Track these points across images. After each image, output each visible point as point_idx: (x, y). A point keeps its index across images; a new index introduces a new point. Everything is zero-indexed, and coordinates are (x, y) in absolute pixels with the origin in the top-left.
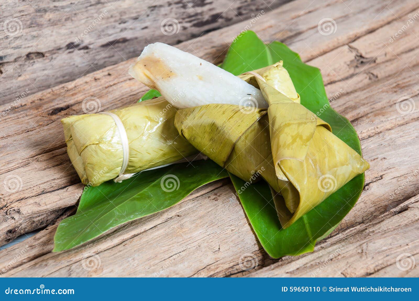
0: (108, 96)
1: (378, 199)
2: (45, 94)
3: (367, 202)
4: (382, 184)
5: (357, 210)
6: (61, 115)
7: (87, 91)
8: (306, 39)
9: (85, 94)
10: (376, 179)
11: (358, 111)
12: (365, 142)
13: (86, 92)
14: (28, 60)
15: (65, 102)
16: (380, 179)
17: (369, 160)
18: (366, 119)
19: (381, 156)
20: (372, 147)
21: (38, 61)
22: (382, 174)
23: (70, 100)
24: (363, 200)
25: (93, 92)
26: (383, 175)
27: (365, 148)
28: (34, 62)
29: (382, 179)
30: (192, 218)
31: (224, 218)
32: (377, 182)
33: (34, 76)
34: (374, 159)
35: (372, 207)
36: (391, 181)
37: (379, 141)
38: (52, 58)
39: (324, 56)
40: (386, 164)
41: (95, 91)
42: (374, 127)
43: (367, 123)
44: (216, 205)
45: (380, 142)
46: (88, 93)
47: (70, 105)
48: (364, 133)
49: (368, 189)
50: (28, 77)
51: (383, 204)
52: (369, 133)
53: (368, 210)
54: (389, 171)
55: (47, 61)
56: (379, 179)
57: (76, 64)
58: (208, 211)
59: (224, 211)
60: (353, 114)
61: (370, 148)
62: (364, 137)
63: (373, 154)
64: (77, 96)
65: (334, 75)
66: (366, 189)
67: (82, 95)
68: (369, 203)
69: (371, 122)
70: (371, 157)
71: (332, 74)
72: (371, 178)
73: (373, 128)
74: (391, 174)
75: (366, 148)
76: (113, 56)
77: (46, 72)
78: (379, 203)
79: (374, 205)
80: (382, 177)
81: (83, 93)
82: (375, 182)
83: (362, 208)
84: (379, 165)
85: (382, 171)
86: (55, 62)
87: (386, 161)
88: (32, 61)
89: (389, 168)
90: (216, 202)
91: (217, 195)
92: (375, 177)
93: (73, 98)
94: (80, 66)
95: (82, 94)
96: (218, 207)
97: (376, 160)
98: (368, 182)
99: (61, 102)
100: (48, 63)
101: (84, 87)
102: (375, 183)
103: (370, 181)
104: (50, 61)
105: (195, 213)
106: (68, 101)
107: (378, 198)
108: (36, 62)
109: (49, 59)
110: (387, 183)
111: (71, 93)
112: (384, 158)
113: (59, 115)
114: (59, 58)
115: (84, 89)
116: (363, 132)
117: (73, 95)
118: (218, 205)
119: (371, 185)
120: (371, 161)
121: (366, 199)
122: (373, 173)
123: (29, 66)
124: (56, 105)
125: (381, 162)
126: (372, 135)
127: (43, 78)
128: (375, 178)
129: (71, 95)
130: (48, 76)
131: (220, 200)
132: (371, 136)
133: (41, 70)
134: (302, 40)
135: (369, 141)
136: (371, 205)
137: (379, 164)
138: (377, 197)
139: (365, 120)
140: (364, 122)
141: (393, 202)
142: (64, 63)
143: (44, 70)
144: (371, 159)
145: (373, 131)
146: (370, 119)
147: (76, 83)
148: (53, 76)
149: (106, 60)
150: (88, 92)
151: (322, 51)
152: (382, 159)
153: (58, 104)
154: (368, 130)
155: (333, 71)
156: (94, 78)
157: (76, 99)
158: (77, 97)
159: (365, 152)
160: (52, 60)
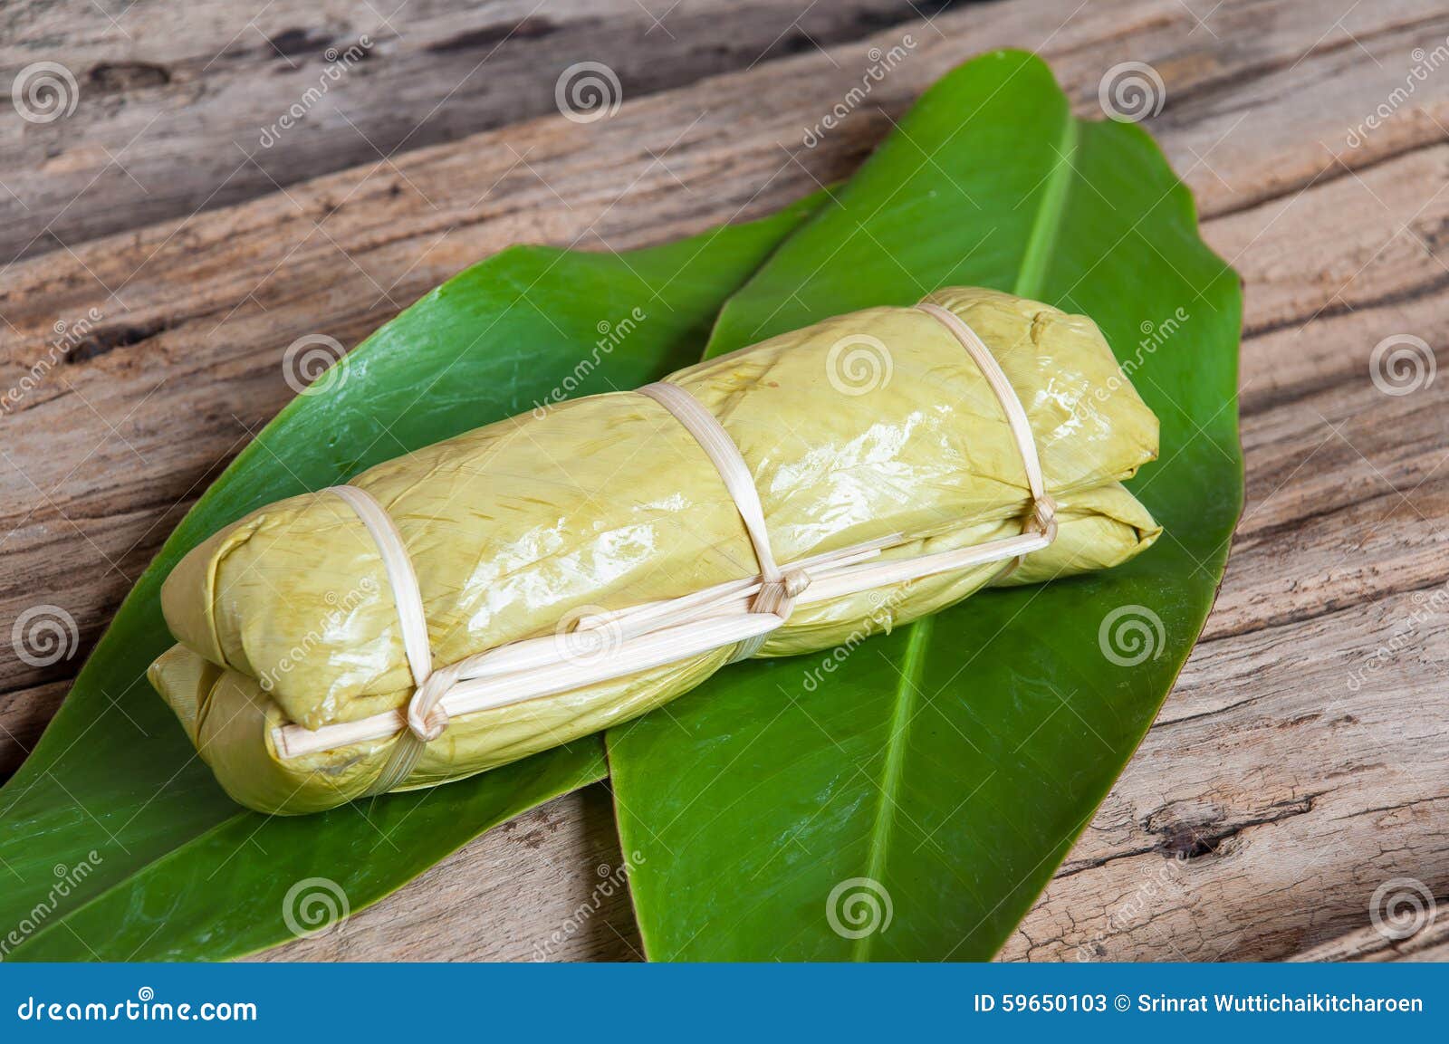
0: (328, 297)
1: (1264, 902)
2: (103, 253)
3: (1208, 908)
4: (1301, 838)
5: (1152, 943)
6: (104, 369)
7: (264, 260)
8: (1274, 100)
9: (254, 274)
10: (1285, 808)
11: (1334, 479)
12: (1291, 636)
13: (261, 267)
14: (96, 92)
15: (158, 303)
16: (1302, 812)
17: (1272, 722)
18: (1340, 526)
19: (1334, 708)
20: (1313, 659)
21: (137, 100)
22: (1313, 788)
23: (182, 297)
24: (1190, 900)
25: (291, 266)
26: (1319, 794)
27: (1278, 663)
28: (122, 102)
29: (1309, 810)
30: (400, 914)
31: (535, 930)
32: (1281, 823)
33: (116, 157)
34: (1298, 721)
35: (1226, 933)
36: (1346, 823)
37: (1353, 637)
38: (203, 90)
39: (1324, 192)
40: (1348, 742)
41: (299, 264)
42: (1356, 569)
43: (1336, 547)
44: (523, 864)
45: (1355, 642)
46: (267, 272)
47: (169, 319)
48: (1305, 589)
49: (1227, 853)
50: (90, 160)
51: (1286, 921)
52: (1330, 593)
53: (1205, 946)
54: (1350, 779)
55: (181, 99)
56: (1297, 808)
57: (314, 116)
58: (479, 888)
59: (547, 896)
60: (1308, 493)
61: (1302, 663)
62: (1306, 609)
63: (1305, 695)
64: (215, 281)
65: (1346, 280)
66: (1223, 850)
67: (237, 280)
68: (1215, 915)
69: (1354, 541)
70: (1290, 708)
71: (1335, 275)
72: (1254, 806)
73: (1352, 570)
74: (1354, 792)
75: (1282, 666)
76: (483, 91)
77: (175, 145)
78: (1265, 916)
79: (1237, 924)
80: (1311, 804)
81: (247, 271)
82: (1271, 821)
83: (1177, 932)
84: (1315, 748)
85: (1316, 775)
86: (210, 107)
87: (1352, 730)
88: (110, 99)
89: (1357, 764)
90: (530, 852)
91: (545, 820)
92: (1276, 802)
93: (195, 287)
94: (329, 124)
95: (239, 273)
96: (532, 877)
97: (1303, 727)
98: (1242, 820)
99: (138, 302)
100: (183, 106)
101: (257, 246)
102: (1268, 828)
103: (1251, 818)
104: (195, 100)
105: (424, 894)
106: (172, 301)
107: (1264, 896)
108: (130, 104)
109: (188, 92)
110: (1324, 830)
111: (194, 267)
112: (1349, 719)
113: (97, 367)
114: (229, 92)
115: (254, 255)
116: (1303, 586)
117: (198, 276)
118: (530, 867)
119: (1250, 833)
120: (1283, 726)
121: (1207, 897)
122: (1275, 784)
123: (97, 118)
124: (113, 315)
125: (1327, 734)
126: (1345, 599)
127: (160, 167)
128: (1278, 805)
129: (189, 275)
130: (181, 159)
131: (550, 846)
132: (1338, 605)
133: (148, 137)
134: (1257, 104)
135: (1310, 632)
136: (1225, 925)
137: (1317, 742)
138: (1262, 891)
139: (1337, 530)
140: (1325, 539)
141: (1338, 917)
142: (257, 110)
143: (163, 135)
144: (1284, 716)
145: (1354, 585)
146: (1355, 528)
147: (241, 221)
148: (205, 161)
149: (452, 105)
150: (268, 265)
151: (1327, 164)
152: (1338, 720)
153: (123, 311)
154: (1329, 579)
155: (1343, 263)
156: (324, 200)
157: (208, 296)
158: (216, 287)
159: (1270, 682)
160: (202, 99)
